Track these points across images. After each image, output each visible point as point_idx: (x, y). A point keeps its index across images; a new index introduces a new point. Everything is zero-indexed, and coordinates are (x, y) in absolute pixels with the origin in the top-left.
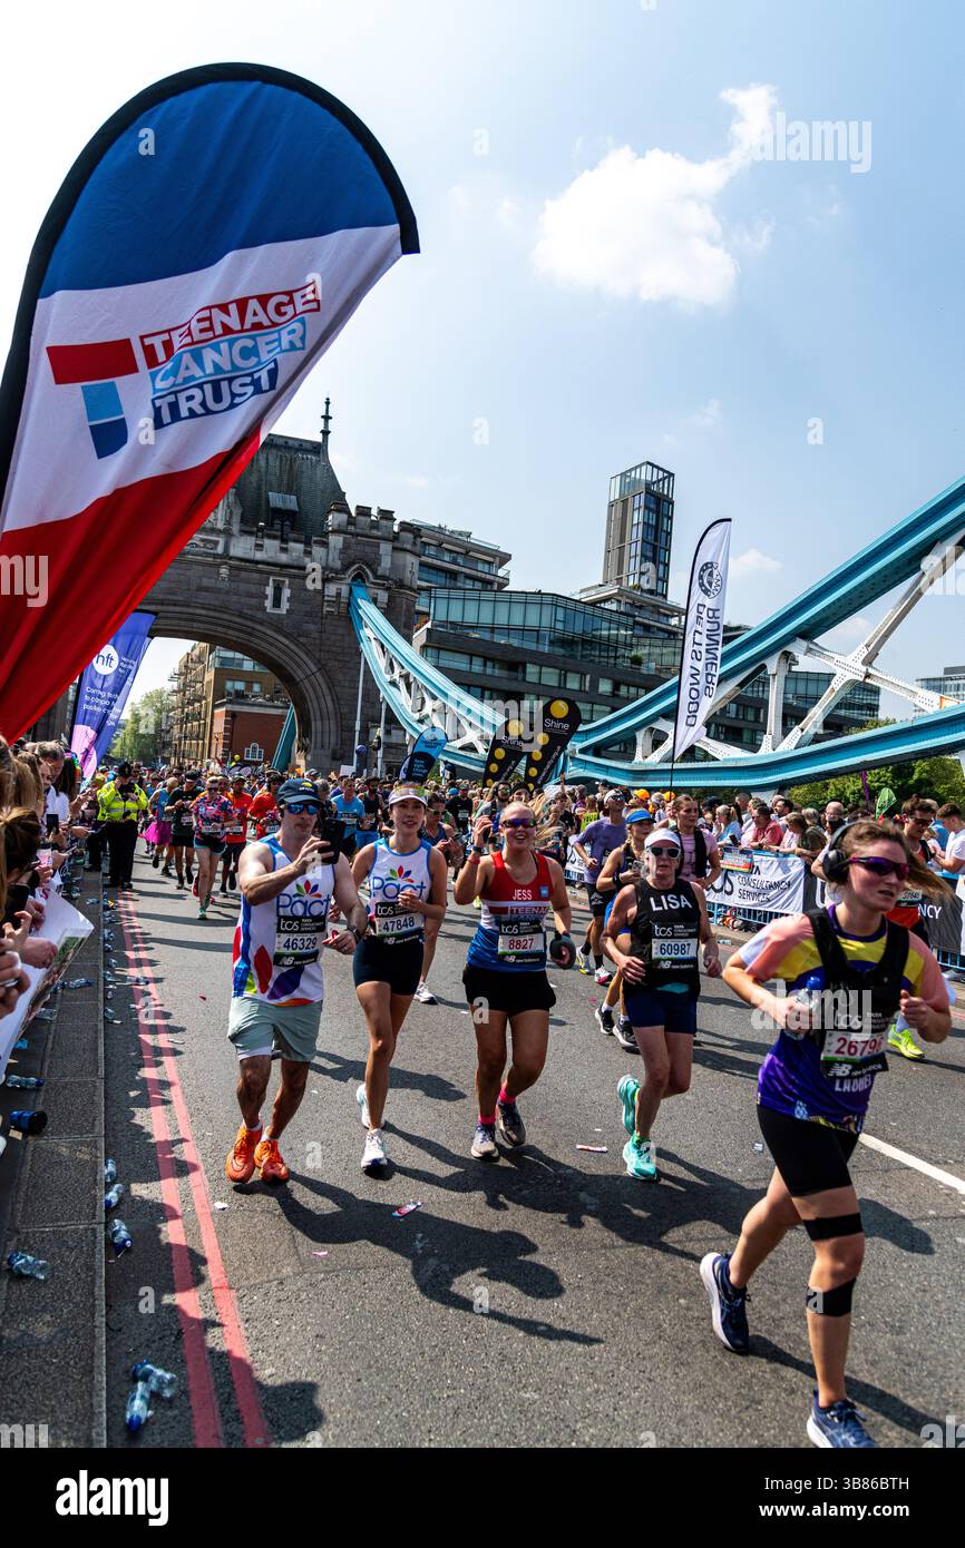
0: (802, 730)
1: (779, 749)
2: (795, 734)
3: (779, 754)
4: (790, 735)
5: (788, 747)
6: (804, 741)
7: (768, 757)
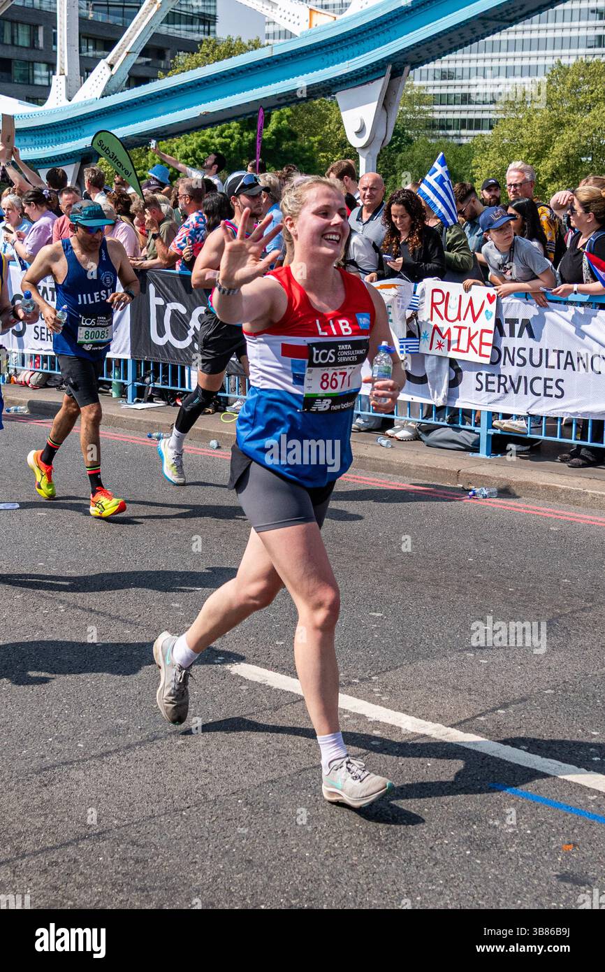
0: (111, 66)
1: (78, 98)
2: (101, 74)
3: (75, 107)
4: (93, 75)
5: (92, 93)
6: (114, 84)
7: (61, 111)
